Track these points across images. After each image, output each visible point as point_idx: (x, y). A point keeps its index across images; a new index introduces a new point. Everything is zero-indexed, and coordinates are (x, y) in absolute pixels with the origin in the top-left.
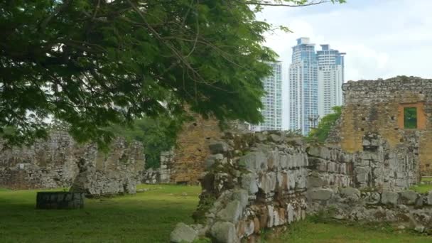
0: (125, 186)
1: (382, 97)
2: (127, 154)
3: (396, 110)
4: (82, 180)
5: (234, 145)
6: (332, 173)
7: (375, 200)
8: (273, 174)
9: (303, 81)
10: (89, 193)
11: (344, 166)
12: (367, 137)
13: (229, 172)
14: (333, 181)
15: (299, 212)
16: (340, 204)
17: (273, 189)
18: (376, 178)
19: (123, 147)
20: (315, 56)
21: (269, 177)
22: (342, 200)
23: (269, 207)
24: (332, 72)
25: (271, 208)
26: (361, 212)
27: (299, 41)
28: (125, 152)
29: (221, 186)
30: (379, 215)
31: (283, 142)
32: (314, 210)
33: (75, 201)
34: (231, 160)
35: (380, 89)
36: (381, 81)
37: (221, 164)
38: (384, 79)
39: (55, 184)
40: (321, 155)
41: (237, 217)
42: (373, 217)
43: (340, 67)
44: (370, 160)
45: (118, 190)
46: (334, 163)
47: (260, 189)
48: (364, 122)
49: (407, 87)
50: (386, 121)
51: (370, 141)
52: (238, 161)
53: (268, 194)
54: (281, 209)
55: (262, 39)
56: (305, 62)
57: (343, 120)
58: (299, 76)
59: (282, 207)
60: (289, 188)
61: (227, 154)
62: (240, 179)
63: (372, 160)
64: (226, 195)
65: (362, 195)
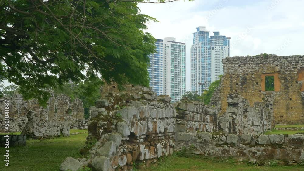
0: (61, 131)
1: (250, 69)
2: (71, 108)
3: (259, 78)
4: (29, 126)
5: (113, 101)
6: (198, 121)
7: (222, 141)
8: (144, 122)
9: (201, 57)
10: (34, 135)
11: (208, 117)
12: (231, 97)
13: (108, 121)
14: (198, 127)
15: (168, 149)
16: (198, 144)
17: (145, 133)
18: (236, 125)
19: (69, 103)
20: (209, 40)
21: (140, 125)
22: (199, 141)
23: (141, 146)
24: (221, 51)
25: (142, 147)
26: (212, 150)
27: (198, 29)
28: (70, 107)
29: (101, 131)
30: (224, 151)
31: (154, 100)
32: (179, 148)
33: (19, 141)
34: (111, 112)
35: (249, 63)
36: (249, 57)
37: (103, 115)
38: (251, 56)
39: (19, 129)
40: (188, 109)
41: (111, 153)
42: (221, 153)
43: (226, 47)
44: (232, 113)
45: (56, 134)
46: (199, 115)
47: (131, 133)
48: (237, 86)
49: (268, 61)
50: (253, 85)
51: (233, 99)
52: (116, 112)
53: (140, 136)
54: (152, 147)
55: (145, 27)
56: (202, 44)
57: (223, 84)
58: (198, 54)
59: (152, 146)
60: (158, 132)
61: (108, 108)
62: (116, 126)
63: (234, 113)
64: (105, 137)
65: (213, 137)
